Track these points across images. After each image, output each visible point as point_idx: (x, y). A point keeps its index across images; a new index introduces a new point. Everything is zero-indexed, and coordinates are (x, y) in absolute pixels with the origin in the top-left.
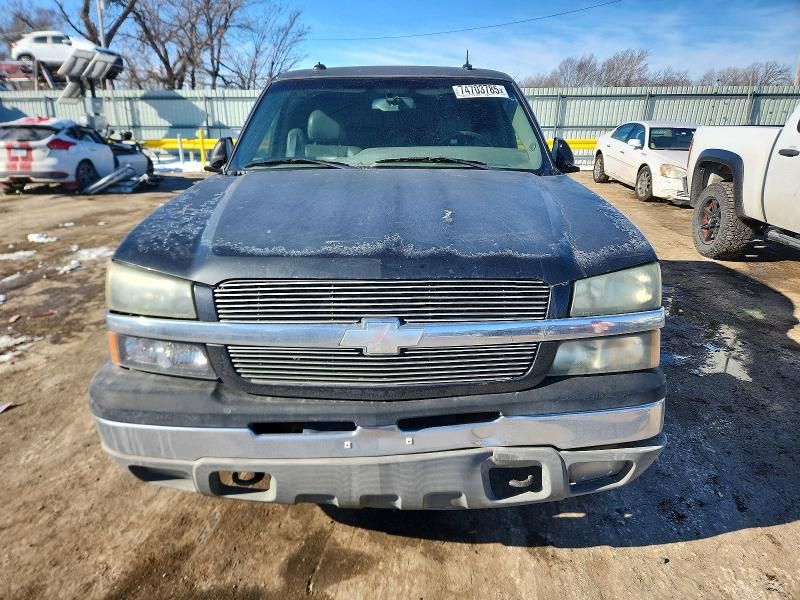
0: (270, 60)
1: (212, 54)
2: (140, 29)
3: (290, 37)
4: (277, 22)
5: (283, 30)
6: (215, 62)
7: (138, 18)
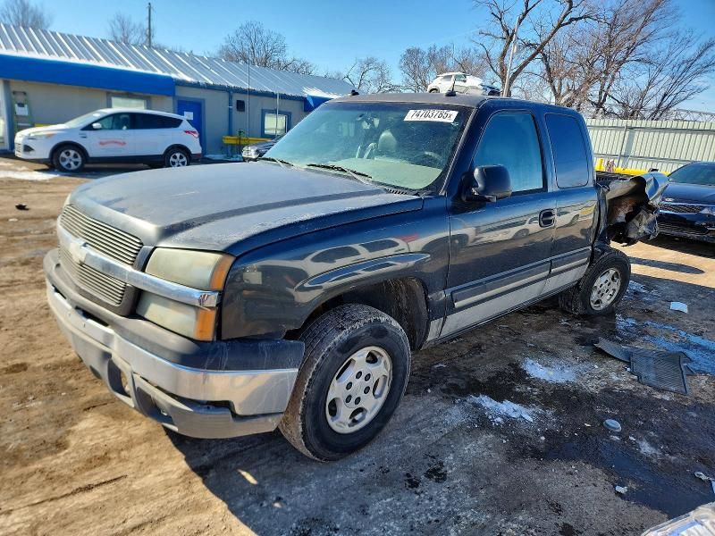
0: (663, 92)
1: (602, 87)
2: (544, 67)
3: (693, 69)
4: (682, 54)
5: (688, 62)
6: (603, 94)
7: (545, 58)
